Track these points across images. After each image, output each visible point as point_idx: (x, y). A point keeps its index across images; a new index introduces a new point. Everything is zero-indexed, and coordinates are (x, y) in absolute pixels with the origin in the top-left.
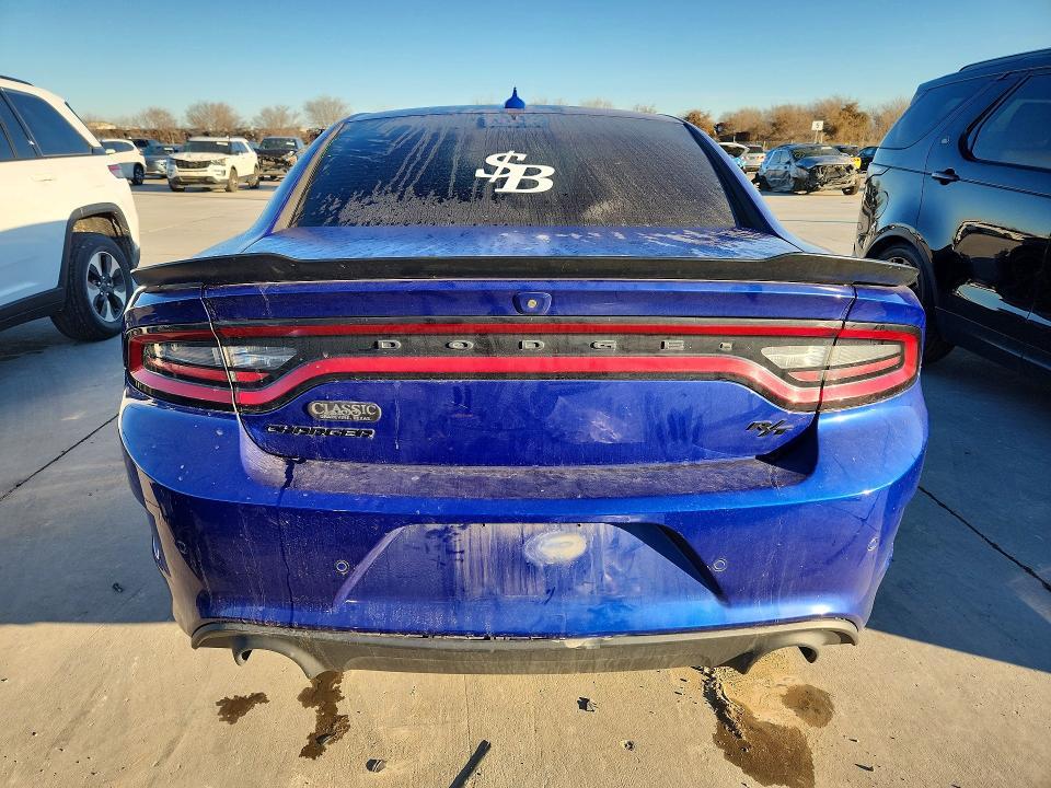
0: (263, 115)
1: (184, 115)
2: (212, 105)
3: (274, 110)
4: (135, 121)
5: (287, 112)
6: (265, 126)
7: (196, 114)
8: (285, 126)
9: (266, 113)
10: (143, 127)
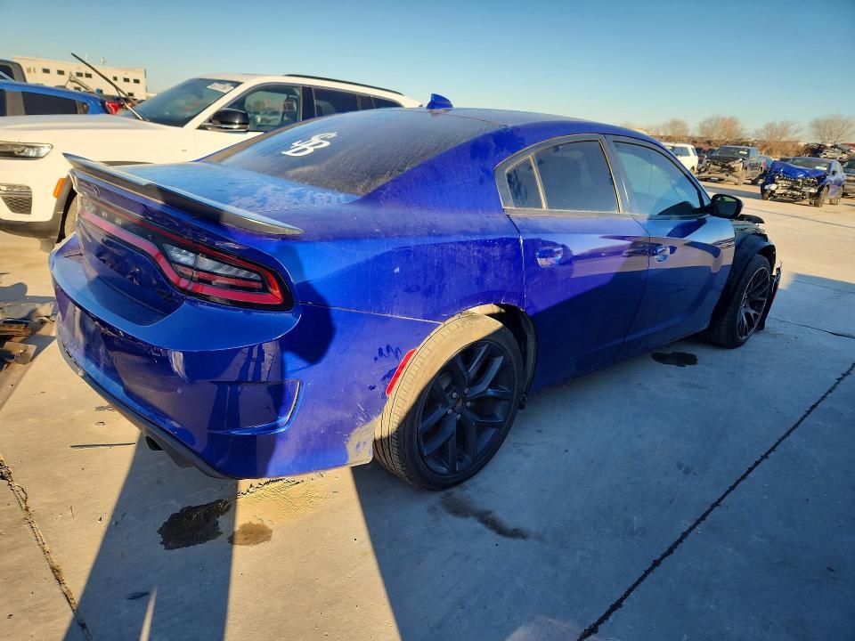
0: (766, 128)
1: (698, 125)
2: (724, 119)
3: (778, 124)
4: (657, 129)
5: (791, 127)
6: (765, 139)
7: (707, 125)
8: (784, 139)
9: (770, 127)
10: (662, 134)
